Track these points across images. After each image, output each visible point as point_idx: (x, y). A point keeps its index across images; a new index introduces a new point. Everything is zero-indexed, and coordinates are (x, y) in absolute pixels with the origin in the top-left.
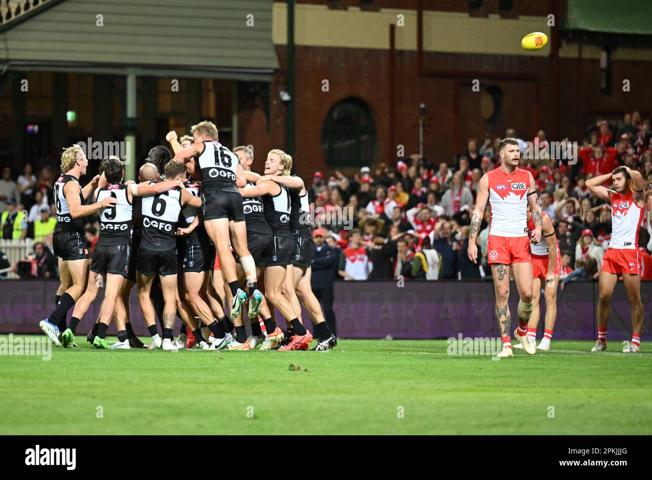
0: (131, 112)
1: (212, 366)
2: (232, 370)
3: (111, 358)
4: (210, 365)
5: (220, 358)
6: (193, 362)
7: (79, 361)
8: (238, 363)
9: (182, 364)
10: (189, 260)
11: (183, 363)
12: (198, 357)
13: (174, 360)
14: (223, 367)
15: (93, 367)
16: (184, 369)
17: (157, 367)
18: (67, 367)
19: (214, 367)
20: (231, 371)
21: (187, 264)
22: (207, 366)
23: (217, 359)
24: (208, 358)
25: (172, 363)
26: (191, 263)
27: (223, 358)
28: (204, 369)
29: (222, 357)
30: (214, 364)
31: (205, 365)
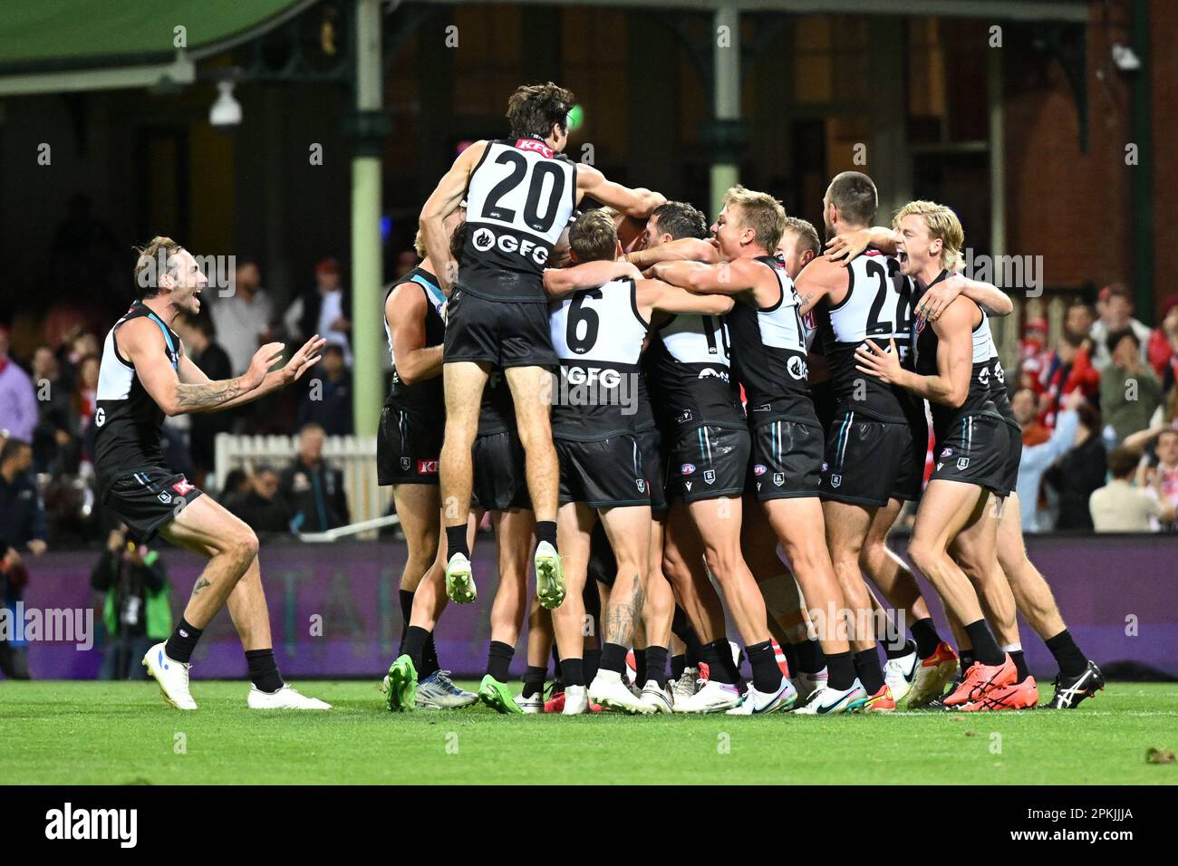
0: (726, 104)
1: (948, 754)
2: (997, 764)
3: (683, 737)
4: (940, 751)
5: (968, 735)
6: (896, 745)
7: (601, 746)
8: (1014, 746)
9: (867, 752)
10: (702, 466)
11: (869, 748)
12: (910, 732)
13: (847, 741)
14: (975, 757)
15: (638, 761)
16: (874, 763)
17: (804, 760)
18: (569, 761)
19: (952, 757)
20: (997, 768)
21: (697, 477)
22: (934, 755)
23: (959, 736)
24: (936, 736)
25: (841, 750)
26: (710, 477)
27: (973, 735)
28: (926, 762)
29: (972, 730)
30: (951, 750)
31: (930, 751)
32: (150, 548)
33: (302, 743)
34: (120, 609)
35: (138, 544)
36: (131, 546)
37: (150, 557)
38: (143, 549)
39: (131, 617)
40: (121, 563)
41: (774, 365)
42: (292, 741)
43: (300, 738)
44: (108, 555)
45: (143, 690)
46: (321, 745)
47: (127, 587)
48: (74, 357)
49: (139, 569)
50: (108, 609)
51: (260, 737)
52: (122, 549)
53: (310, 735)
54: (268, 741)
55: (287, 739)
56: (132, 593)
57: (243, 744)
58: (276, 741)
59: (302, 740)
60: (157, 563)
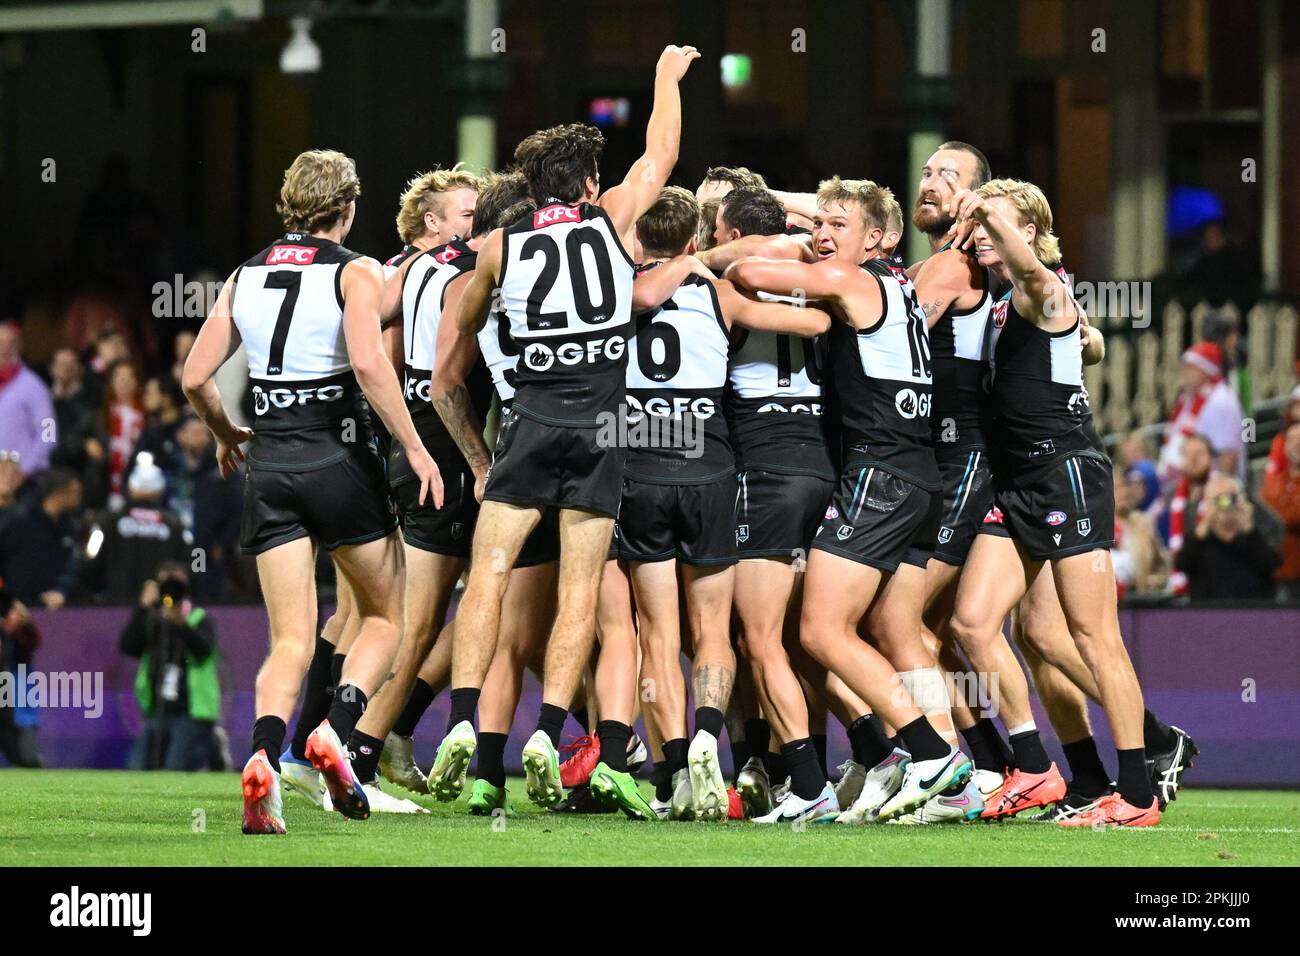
0: (931, 56)
32: (196, 604)
33: (383, 854)
34: (156, 680)
35: (177, 600)
36: (168, 600)
37: (194, 616)
38: (186, 605)
39: (170, 691)
40: (158, 624)
41: (877, 400)
42: (370, 850)
43: (379, 846)
44: (141, 613)
45: (184, 782)
46: (406, 856)
47: (164, 653)
48: (99, 364)
49: (180, 630)
50: (142, 680)
51: (330, 844)
52: (158, 604)
53: (391, 843)
54: (339, 850)
55: (363, 848)
56: (170, 660)
57: (308, 853)
58: (349, 850)
59: (381, 849)
60: (204, 623)
